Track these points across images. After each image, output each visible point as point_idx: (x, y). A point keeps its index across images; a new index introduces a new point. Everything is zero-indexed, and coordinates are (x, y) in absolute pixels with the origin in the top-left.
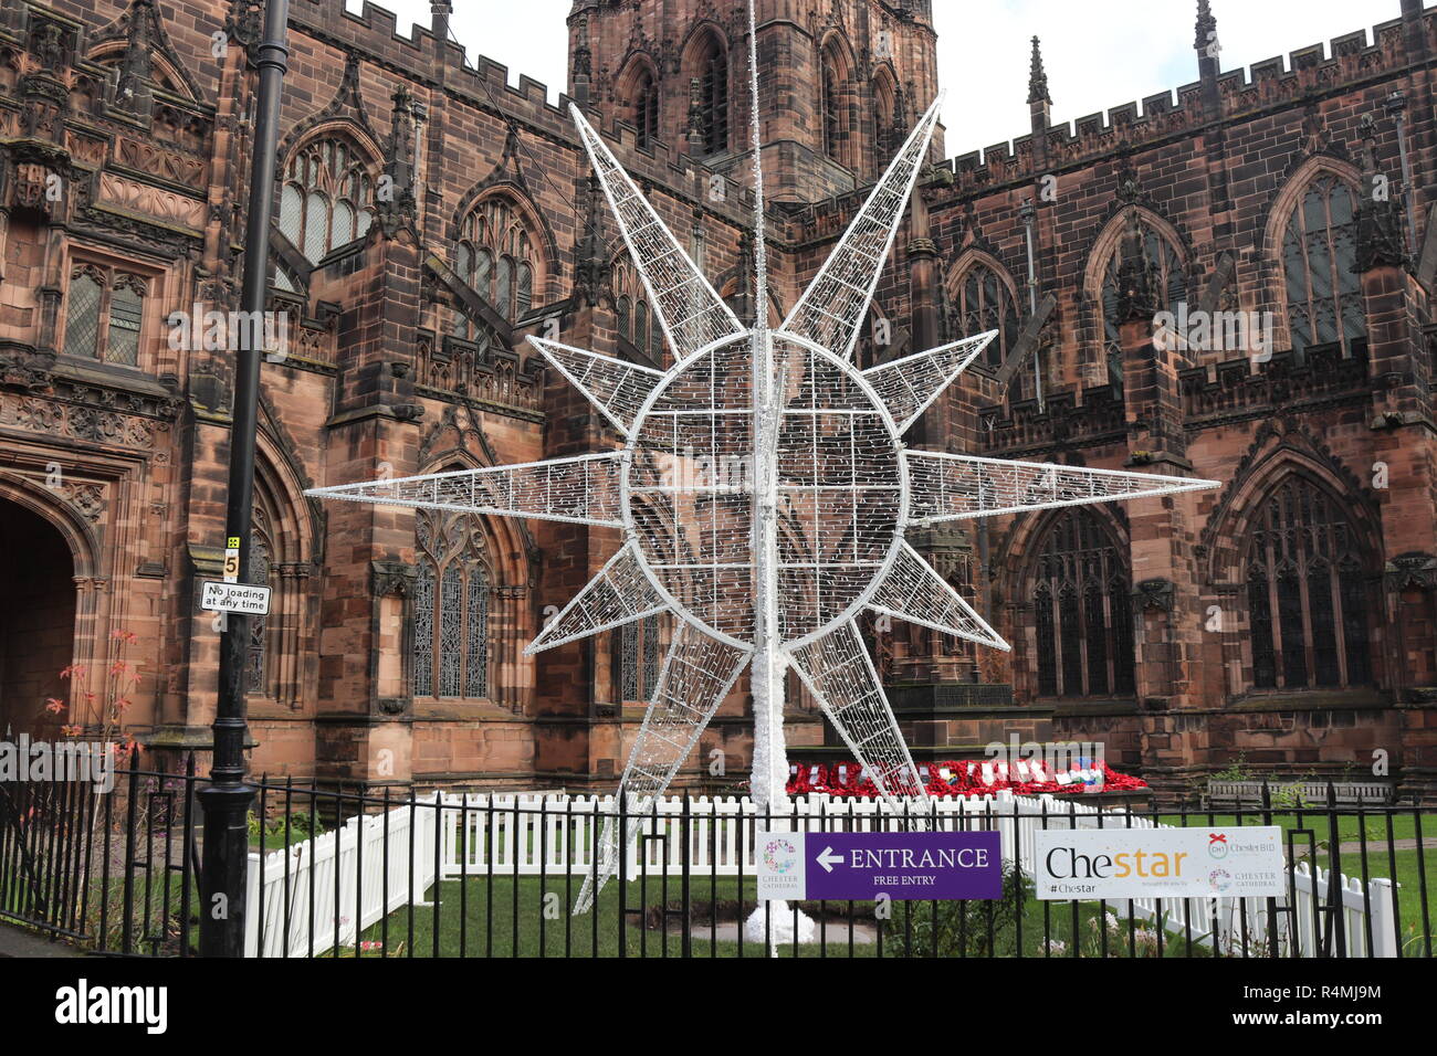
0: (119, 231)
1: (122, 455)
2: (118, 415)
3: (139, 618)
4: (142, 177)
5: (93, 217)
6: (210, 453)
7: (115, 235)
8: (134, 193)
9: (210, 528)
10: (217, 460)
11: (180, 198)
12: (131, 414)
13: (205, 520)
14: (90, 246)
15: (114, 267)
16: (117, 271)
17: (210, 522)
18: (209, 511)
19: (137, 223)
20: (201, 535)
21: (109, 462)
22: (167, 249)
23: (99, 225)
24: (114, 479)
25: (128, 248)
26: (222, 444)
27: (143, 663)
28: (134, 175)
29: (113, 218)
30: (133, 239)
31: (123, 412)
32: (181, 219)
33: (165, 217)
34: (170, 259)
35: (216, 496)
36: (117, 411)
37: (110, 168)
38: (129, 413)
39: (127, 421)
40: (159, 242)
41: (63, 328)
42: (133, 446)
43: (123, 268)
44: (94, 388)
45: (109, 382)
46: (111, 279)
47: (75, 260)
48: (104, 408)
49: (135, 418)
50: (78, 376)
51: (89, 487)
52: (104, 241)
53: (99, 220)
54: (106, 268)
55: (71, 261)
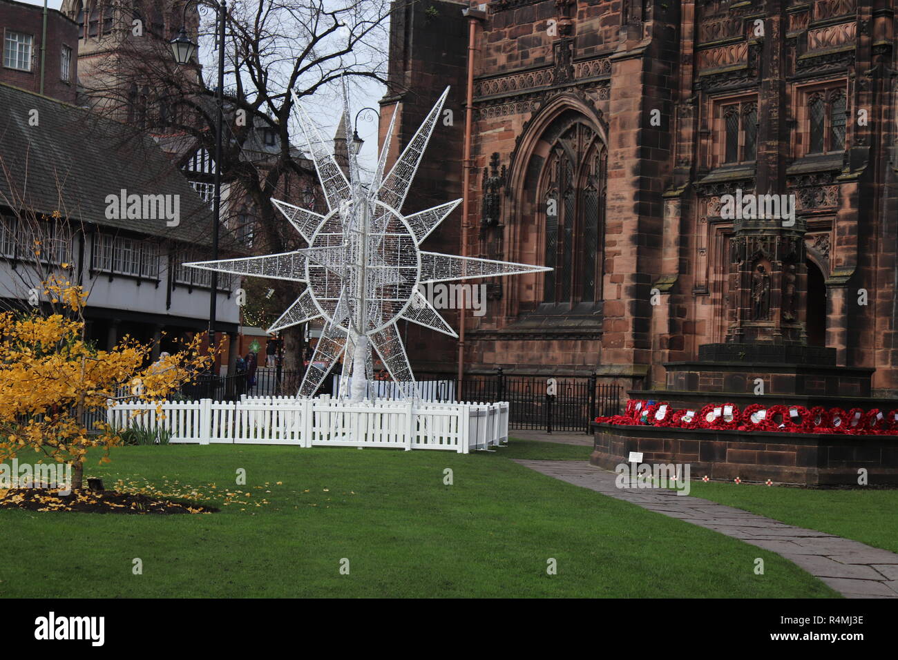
0: (818, 66)
1: (825, 214)
2: (824, 188)
4: (829, 23)
5: (802, 65)
6: (847, 202)
7: (817, 70)
8: (827, 34)
9: (848, 254)
10: (850, 206)
13: (843, 249)
15: (826, 89)
16: (830, 90)
17: (848, 249)
18: (846, 242)
19: (823, 57)
20: (843, 260)
21: (821, 219)
22: (844, 65)
23: (808, 68)
24: (831, 229)
25: (825, 75)
26: (852, 195)
28: (825, 24)
29: (813, 60)
30: (826, 67)
31: (825, 185)
34: (845, 71)
36: (821, 185)
37: (812, 27)
38: (828, 185)
39: (828, 190)
40: (840, 62)
41: (806, 140)
42: (833, 206)
43: (833, 86)
44: (805, 176)
45: (812, 169)
46: (827, 96)
47: (809, 93)
48: (814, 186)
49: (833, 187)
50: (797, 170)
51: (823, 237)
52: (810, 77)
53: (806, 65)
54: (824, 91)
55: (804, 96)
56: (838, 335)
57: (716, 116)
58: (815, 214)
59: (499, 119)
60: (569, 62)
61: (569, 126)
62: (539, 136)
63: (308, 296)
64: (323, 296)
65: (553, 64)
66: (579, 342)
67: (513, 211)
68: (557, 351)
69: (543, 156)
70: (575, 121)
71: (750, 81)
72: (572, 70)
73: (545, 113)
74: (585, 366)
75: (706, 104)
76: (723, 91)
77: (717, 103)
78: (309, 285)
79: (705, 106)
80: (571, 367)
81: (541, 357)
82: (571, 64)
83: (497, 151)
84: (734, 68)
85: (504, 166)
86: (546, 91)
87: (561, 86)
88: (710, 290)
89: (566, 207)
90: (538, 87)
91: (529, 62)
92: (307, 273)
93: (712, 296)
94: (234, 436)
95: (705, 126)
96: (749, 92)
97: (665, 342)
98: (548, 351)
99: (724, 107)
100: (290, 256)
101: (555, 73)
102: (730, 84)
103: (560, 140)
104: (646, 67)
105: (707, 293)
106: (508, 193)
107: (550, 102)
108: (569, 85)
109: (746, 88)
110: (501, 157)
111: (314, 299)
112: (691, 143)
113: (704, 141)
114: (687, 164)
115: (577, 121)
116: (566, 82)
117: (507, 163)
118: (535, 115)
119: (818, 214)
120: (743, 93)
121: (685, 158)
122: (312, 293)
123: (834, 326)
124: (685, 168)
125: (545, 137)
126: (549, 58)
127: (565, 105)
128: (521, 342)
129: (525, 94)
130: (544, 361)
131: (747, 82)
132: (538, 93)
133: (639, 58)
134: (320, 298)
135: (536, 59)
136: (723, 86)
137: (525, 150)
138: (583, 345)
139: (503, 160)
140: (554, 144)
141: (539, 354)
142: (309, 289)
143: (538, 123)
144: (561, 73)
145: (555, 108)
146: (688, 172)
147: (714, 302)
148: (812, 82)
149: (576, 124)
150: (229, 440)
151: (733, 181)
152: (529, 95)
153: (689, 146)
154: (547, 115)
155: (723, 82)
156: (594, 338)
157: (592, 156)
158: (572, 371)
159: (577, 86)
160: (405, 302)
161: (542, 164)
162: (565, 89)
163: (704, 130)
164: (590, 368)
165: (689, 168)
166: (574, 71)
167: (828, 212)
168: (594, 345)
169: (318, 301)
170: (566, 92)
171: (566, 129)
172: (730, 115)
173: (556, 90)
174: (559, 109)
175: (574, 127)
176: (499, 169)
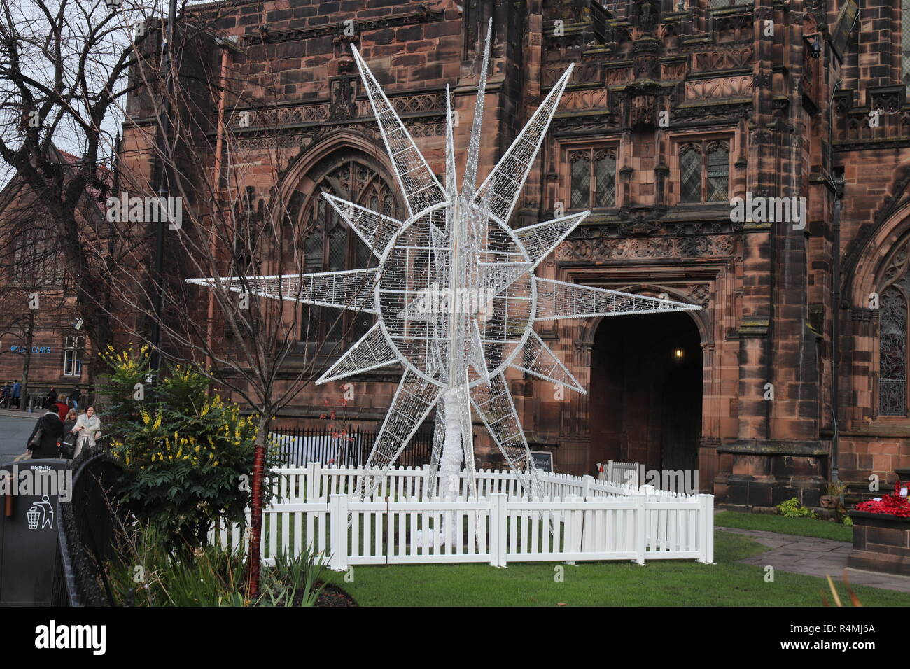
0: (699, 117)
1: (711, 263)
2: (709, 237)
3: (730, 368)
4: (711, 75)
5: (680, 114)
6: (756, 252)
7: (697, 120)
8: (709, 86)
9: (758, 304)
10: (762, 256)
11: (739, 78)
12: (716, 234)
13: (754, 299)
14: (682, 133)
15: (703, 140)
16: (707, 141)
17: (758, 300)
18: (757, 292)
19: (707, 108)
20: (752, 309)
21: (705, 268)
22: (732, 117)
23: (686, 118)
24: (714, 278)
25: (705, 126)
26: (765, 244)
27: (734, 397)
28: (705, 76)
29: (692, 111)
30: (709, 118)
31: (710, 234)
32: (742, 92)
33: (732, 95)
34: (734, 123)
35: (762, 281)
36: (706, 235)
37: (690, 78)
38: (715, 234)
39: (714, 240)
40: (727, 114)
41: (677, 189)
42: (720, 255)
43: (710, 138)
44: (688, 224)
45: (695, 217)
46: (704, 147)
47: (680, 144)
48: (697, 234)
49: (720, 237)
50: (676, 218)
51: (701, 286)
52: (690, 126)
53: (684, 114)
54: (700, 142)
55: (676, 145)
56: (755, 386)
57: (563, 160)
58: (699, 262)
59: (255, 153)
60: (350, 98)
61: (340, 164)
62: (305, 172)
63: (379, 332)
64: (401, 333)
65: (330, 100)
66: (365, 384)
67: (272, 247)
68: (333, 393)
69: (305, 193)
70: (348, 160)
71: (610, 127)
72: (355, 108)
73: (317, 149)
74: (372, 408)
75: (554, 147)
76: (576, 135)
77: (563, 147)
78: (381, 318)
79: (552, 149)
80: (353, 410)
81: (312, 398)
82: (353, 101)
83: (252, 184)
84: (592, 113)
85: (261, 202)
86: (320, 127)
87: (341, 122)
88: (561, 335)
89: (331, 245)
90: (309, 122)
91: (296, 97)
92: (377, 300)
93: (563, 341)
94: (385, 552)
95: (552, 169)
96: (609, 138)
97: (519, 388)
98: (321, 392)
99: (570, 152)
100: (352, 275)
101: (333, 109)
102: (584, 129)
103: (327, 177)
104: (502, 103)
105: (557, 339)
106: (268, 229)
107: (325, 138)
108: (351, 122)
109: (606, 133)
110: (258, 191)
111: (388, 337)
112: (539, 185)
113: (551, 184)
114: (534, 206)
115: (351, 159)
116: (347, 118)
117: (267, 198)
118: (304, 150)
119: (703, 262)
120: (601, 138)
121: (532, 200)
122: (385, 329)
123: (749, 376)
124: (533, 210)
125: (311, 174)
126: (323, 94)
127: (343, 142)
128: (284, 382)
129: (292, 129)
130: (315, 402)
131: (606, 127)
132: (310, 128)
133: (495, 93)
134: (396, 336)
135: (305, 94)
136: (574, 130)
137: (289, 184)
138: (368, 387)
139: (259, 195)
140: (319, 181)
141: (308, 395)
142: (380, 323)
143: (306, 159)
144: (341, 109)
145: (330, 144)
146: (536, 214)
147: (565, 347)
148: (691, 132)
149: (349, 163)
150: (379, 559)
151: (594, 225)
152: (297, 130)
153: (536, 188)
154: (320, 151)
155: (574, 126)
156: (385, 380)
157: (368, 196)
158: (356, 413)
159: (363, 124)
160: (516, 345)
161: (303, 202)
162: (346, 125)
163: (552, 173)
164: (379, 411)
165: (537, 210)
166: (357, 108)
167: (717, 262)
168: (383, 388)
169: (393, 340)
170: (348, 129)
171: (335, 167)
172: (576, 160)
173: (334, 126)
174: (333, 146)
175: (346, 166)
176: (256, 203)
